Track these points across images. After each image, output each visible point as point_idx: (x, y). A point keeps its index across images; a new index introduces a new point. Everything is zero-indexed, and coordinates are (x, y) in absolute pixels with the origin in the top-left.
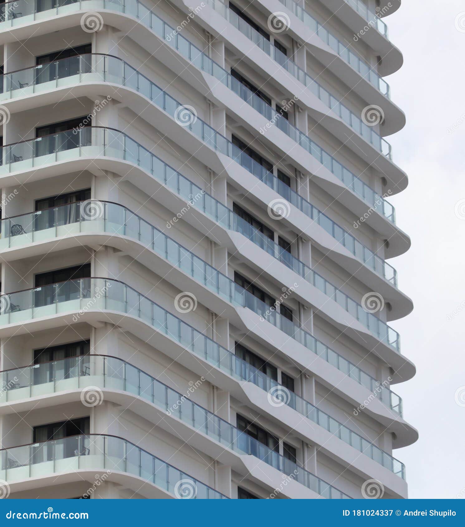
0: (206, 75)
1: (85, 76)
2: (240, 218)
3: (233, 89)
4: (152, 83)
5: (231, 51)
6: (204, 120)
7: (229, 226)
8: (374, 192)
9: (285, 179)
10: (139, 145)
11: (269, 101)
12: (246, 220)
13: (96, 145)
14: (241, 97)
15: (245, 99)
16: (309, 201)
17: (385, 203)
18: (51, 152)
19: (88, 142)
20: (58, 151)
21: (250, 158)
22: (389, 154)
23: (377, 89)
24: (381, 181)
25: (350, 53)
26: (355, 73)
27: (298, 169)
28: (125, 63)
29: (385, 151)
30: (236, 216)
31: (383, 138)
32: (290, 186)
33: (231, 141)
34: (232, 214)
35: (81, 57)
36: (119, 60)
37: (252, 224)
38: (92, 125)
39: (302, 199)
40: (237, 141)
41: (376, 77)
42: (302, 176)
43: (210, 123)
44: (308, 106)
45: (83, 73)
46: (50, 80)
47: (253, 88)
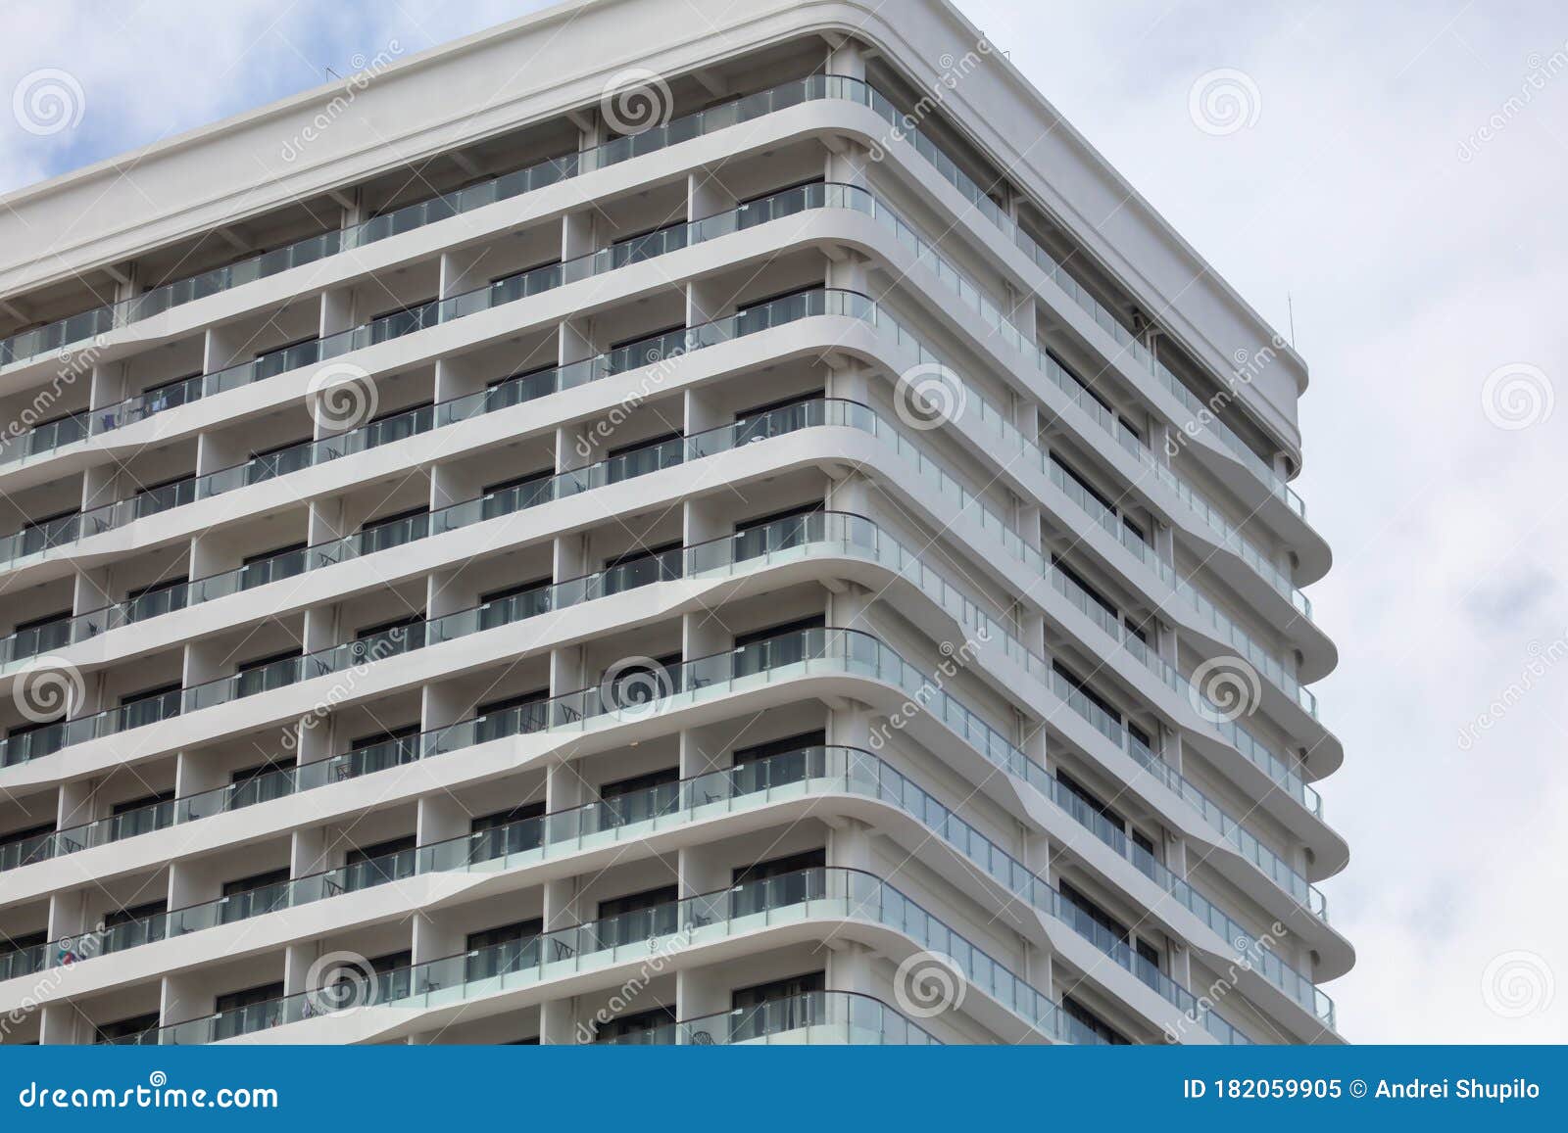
0: (1014, 780)
1: (814, 782)
2: (1073, 1018)
3: (1060, 803)
4: (926, 795)
5: (1056, 741)
6: (1013, 856)
7: (1057, 1033)
8: (1299, 976)
9: (1148, 953)
10: (905, 898)
11: (1120, 824)
12: (1085, 1023)
13: (834, 897)
14: (1074, 816)
15: (1082, 821)
16: (1189, 991)
17: (1317, 993)
18: (758, 910)
19: (820, 892)
20: (770, 909)
21: (1090, 918)
22: (1323, 911)
23: (1300, 803)
24: (1309, 956)
25: (1255, 744)
26: (1263, 776)
27: (1171, 936)
28: (881, 761)
29: (1316, 907)
30: (1069, 1017)
31: (1312, 884)
32: (1157, 966)
33: (1058, 890)
34: (1061, 1013)
35: (808, 752)
36: (871, 757)
37: (1094, 1030)
38: (827, 865)
39: (1178, 987)
40: (1067, 890)
41: (1299, 782)
42: (1178, 949)
43: (1023, 860)
44: (1187, 831)
45: (811, 777)
46: (757, 790)
47: (1096, 804)
